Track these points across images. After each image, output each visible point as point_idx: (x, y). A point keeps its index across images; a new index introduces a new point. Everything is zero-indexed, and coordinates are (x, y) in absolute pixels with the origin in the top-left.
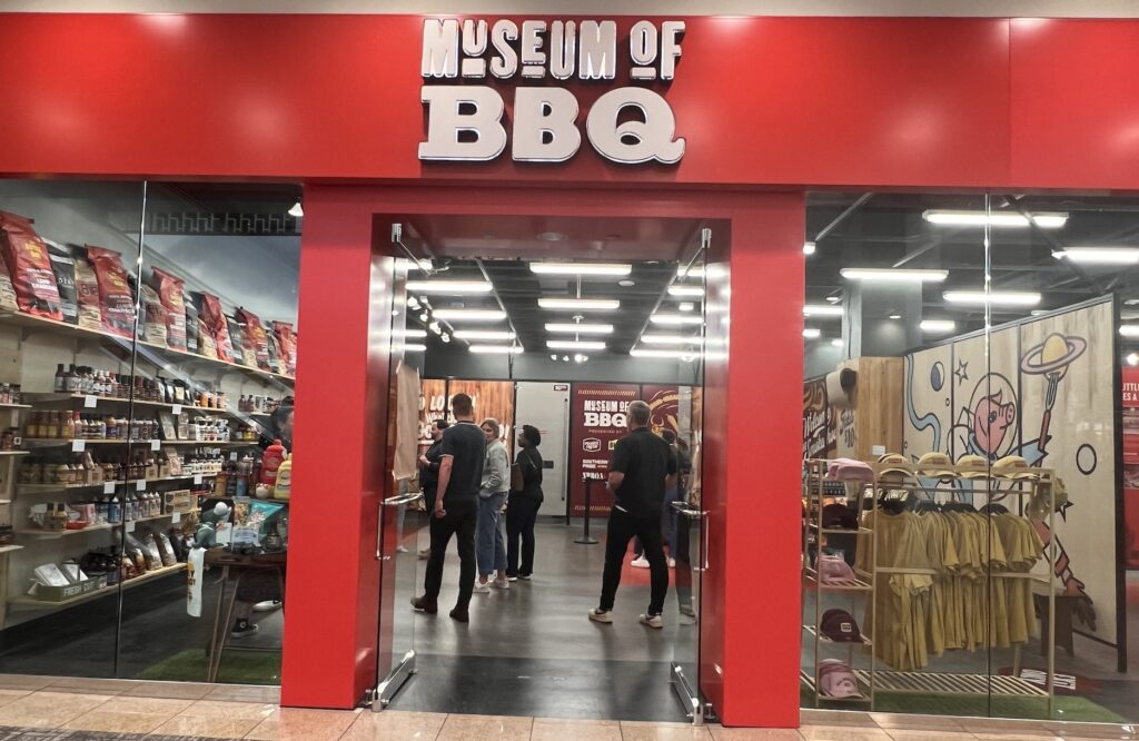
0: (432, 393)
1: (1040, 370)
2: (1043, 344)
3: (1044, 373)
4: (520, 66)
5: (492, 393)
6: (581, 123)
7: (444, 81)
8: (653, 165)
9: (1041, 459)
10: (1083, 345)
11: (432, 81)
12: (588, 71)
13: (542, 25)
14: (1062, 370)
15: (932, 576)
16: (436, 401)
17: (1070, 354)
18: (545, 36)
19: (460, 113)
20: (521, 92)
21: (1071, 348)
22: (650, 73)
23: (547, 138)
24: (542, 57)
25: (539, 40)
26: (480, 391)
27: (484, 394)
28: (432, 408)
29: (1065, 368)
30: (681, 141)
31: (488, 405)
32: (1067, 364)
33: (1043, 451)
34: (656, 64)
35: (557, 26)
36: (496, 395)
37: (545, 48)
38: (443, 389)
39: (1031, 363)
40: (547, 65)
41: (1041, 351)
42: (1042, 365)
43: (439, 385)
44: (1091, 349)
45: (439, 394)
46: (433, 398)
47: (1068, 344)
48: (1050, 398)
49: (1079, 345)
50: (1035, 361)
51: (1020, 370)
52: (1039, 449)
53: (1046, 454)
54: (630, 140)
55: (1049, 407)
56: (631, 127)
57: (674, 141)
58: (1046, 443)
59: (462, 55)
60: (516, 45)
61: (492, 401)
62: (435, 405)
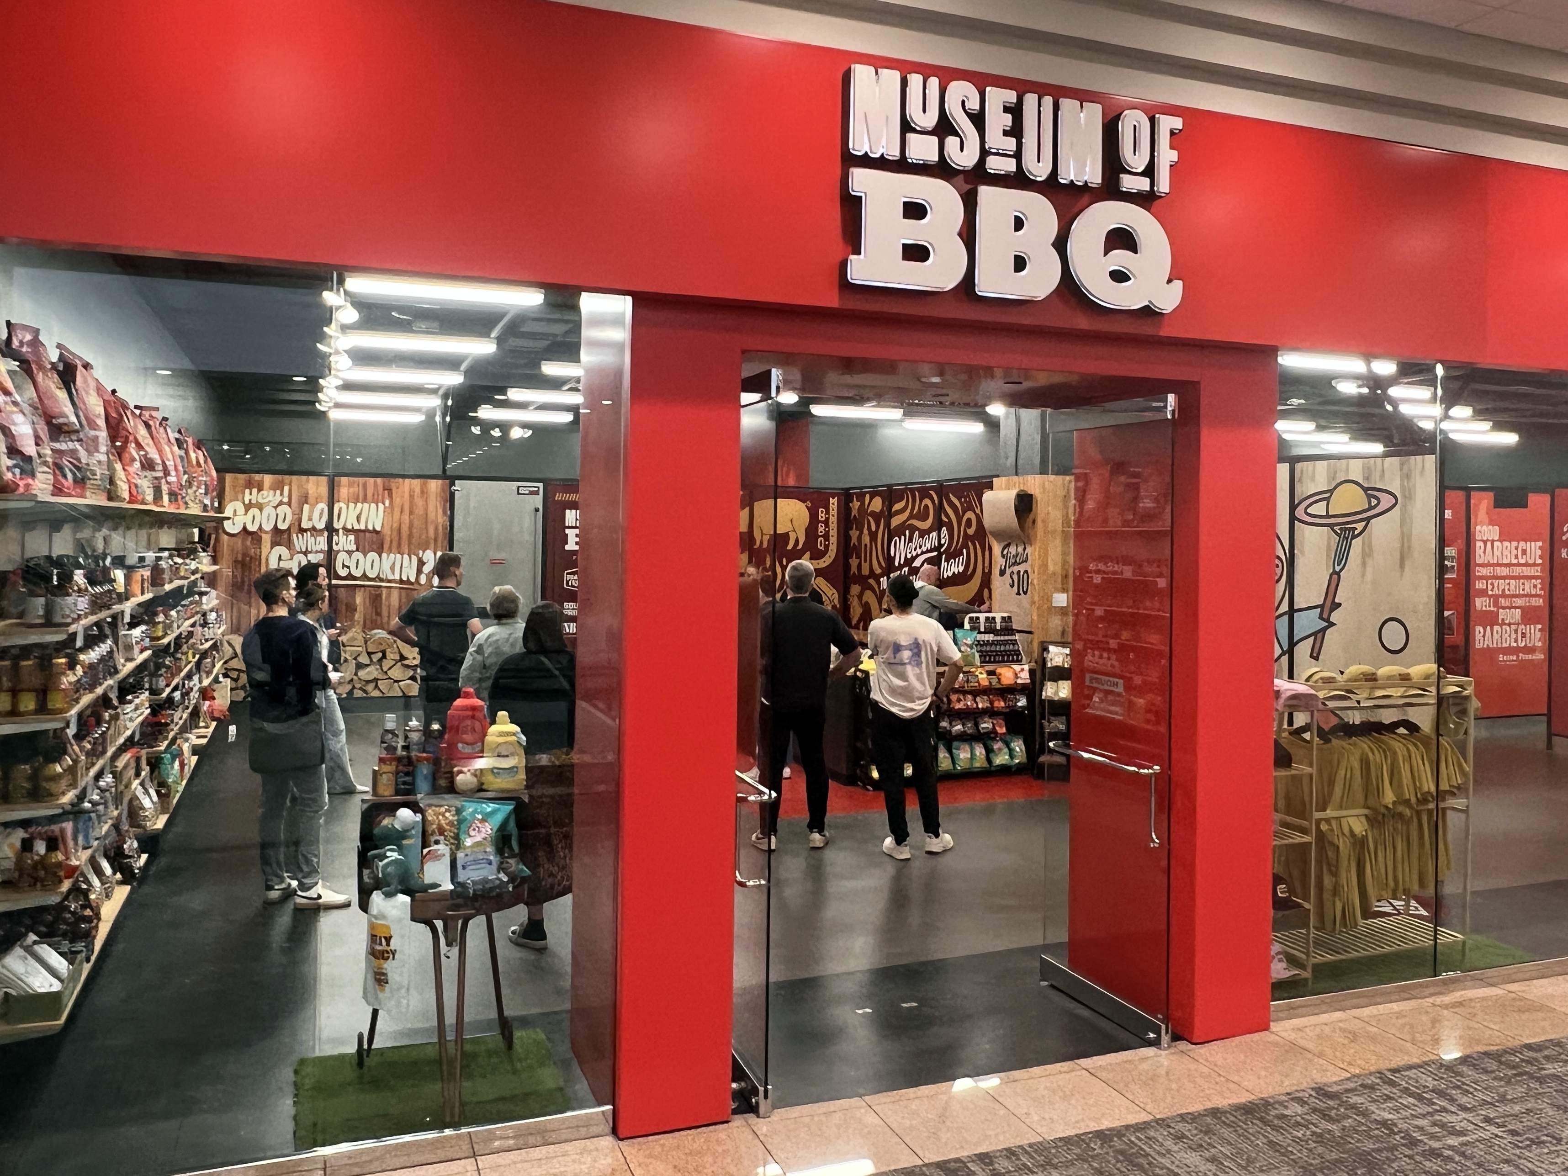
0: (305, 499)
1: (1327, 521)
2: (1331, 491)
3: (1331, 526)
4: (984, 153)
5: (412, 497)
6: (1061, 244)
7: (882, 164)
8: (1148, 312)
9: (1323, 630)
10: (1394, 501)
11: (866, 161)
12: (1069, 174)
13: (1011, 96)
14: (1360, 526)
15: (1366, 816)
16: (311, 512)
17: (1371, 508)
18: (1015, 111)
19: (905, 217)
20: (985, 192)
21: (1374, 502)
22: (1144, 184)
23: (1020, 264)
24: (1010, 144)
25: (1008, 119)
26: (391, 496)
27: (397, 500)
28: (305, 525)
29: (1364, 524)
30: (1178, 285)
31: (406, 518)
32: (1368, 520)
33: (1327, 620)
34: (1149, 172)
35: (1030, 99)
36: (419, 502)
37: (1016, 131)
38: (324, 490)
39: (1309, 511)
40: (1018, 155)
41: (1328, 500)
42: (1328, 516)
43: (318, 485)
44: (1404, 506)
45: (317, 501)
46: (306, 507)
47: (1369, 497)
48: (1341, 557)
49: (1386, 501)
50: (1319, 509)
51: (1293, 518)
52: (1321, 617)
53: (1332, 624)
54: (1119, 276)
55: (1337, 569)
56: (1120, 258)
57: (1169, 281)
58: (1332, 610)
59: (906, 127)
60: (978, 119)
61: (411, 513)
62: (310, 519)
